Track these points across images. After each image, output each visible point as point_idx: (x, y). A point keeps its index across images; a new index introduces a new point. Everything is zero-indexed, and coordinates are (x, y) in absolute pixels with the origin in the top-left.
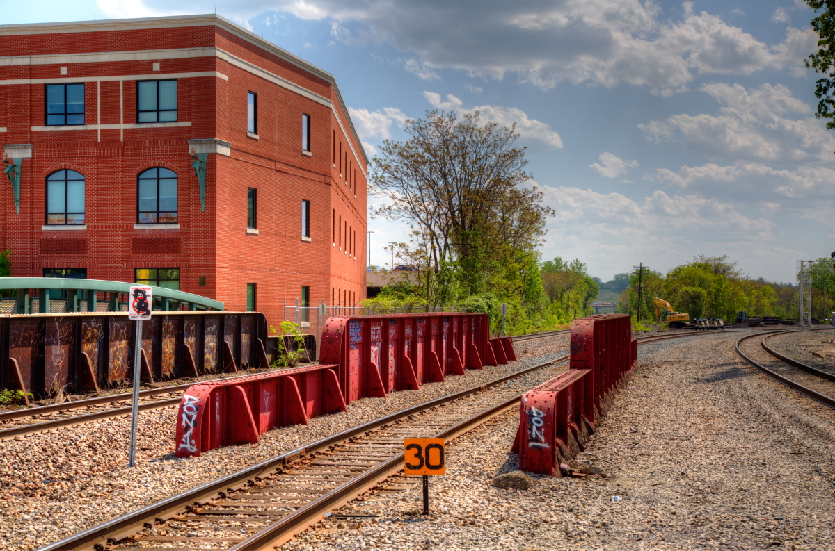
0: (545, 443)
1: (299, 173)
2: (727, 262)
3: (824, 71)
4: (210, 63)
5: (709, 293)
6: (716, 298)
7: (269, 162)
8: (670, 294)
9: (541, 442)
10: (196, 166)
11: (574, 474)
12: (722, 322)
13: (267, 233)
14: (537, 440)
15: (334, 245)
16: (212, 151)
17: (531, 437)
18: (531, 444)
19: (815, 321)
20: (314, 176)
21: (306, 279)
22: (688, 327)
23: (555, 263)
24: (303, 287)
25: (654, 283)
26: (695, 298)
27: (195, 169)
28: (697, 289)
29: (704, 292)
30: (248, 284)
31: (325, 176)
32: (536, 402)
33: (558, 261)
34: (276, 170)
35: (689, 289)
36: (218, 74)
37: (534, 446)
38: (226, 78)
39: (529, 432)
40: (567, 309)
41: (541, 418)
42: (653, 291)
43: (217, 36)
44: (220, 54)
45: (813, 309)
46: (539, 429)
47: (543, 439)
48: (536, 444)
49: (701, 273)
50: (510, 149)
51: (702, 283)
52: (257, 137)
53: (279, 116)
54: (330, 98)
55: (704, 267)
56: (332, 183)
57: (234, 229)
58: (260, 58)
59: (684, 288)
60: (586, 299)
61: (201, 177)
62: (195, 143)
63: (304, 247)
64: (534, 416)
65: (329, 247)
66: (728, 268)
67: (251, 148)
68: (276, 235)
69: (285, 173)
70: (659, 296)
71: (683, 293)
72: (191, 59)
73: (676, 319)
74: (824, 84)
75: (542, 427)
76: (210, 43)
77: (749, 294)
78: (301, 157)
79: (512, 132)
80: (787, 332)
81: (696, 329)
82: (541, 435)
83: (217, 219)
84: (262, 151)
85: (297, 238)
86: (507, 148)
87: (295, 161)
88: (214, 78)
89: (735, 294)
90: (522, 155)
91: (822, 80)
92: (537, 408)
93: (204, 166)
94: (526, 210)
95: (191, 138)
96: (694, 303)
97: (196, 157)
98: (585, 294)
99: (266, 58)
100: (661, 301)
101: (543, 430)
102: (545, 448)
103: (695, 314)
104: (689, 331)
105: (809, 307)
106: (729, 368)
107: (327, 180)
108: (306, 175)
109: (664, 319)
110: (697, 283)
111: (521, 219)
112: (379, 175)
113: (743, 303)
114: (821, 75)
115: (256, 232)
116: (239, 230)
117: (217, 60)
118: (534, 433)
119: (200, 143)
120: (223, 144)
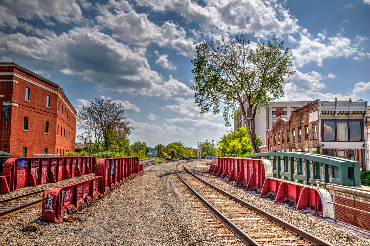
0: (52, 210)
1: (45, 113)
2: (181, 143)
3: (196, 90)
4: (12, 77)
5: (176, 151)
6: (178, 152)
7: (33, 109)
8: (167, 151)
9: (50, 209)
10: (4, 109)
11: (69, 220)
12: (179, 159)
13: (32, 131)
14: (49, 208)
15: (58, 135)
16: (11, 105)
17: (47, 207)
18: (46, 210)
19: (202, 158)
20: (50, 114)
21: (46, 146)
22: (171, 160)
23: (137, 143)
24: (45, 148)
25: (163, 148)
26: (173, 152)
27: (4, 110)
28: (173, 150)
29: (175, 150)
30: (24, 147)
31: (55, 114)
32: (51, 192)
33: (139, 142)
34: (36, 112)
35: (171, 150)
36: (14, 81)
37: (47, 211)
38: (17, 82)
39: (46, 205)
40: (139, 155)
41: (51, 199)
42: (162, 150)
43: (14, 69)
44: (15, 75)
45: (202, 155)
46: (50, 204)
47: (51, 208)
48: (48, 210)
49: (175, 145)
50: (120, 110)
51: (175, 148)
52: (29, 101)
53: (38, 96)
54: (57, 91)
55: (176, 144)
56: (57, 116)
57: (18, 130)
58: (31, 77)
59: (170, 150)
60: (146, 152)
61: (6, 113)
62: (5, 102)
63: (46, 136)
64: (49, 199)
65: (55, 136)
66: (182, 144)
67: (26, 104)
68: (35, 132)
69: (39, 113)
70: (164, 151)
71: (170, 151)
72: (5, 76)
73: (168, 158)
74: (196, 94)
75: (51, 203)
76: (12, 71)
77: (186, 151)
78: (46, 108)
79: (120, 106)
80: (194, 161)
81: (172, 160)
82: (51, 206)
83: (11, 126)
84: (31, 106)
85: (43, 133)
86: (119, 110)
87: (43, 109)
88: (12, 82)
89: (183, 151)
90: (123, 112)
91: (196, 93)
92: (51, 195)
93: (7, 109)
94: (125, 128)
95: (4, 100)
96: (173, 153)
97: (5, 106)
98: (146, 151)
99: (33, 77)
100: (164, 153)
101: (52, 204)
102: (52, 212)
103: (173, 156)
104: (170, 161)
105: (201, 154)
106: (168, 172)
107: (56, 116)
108: (48, 114)
109: (165, 158)
110: (173, 148)
111: (124, 130)
112: (81, 116)
113: (185, 153)
114: (196, 92)
115: (28, 131)
116: (20, 130)
117: (14, 76)
118: (48, 206)
119: (7, 102)
120: (15, 103)
